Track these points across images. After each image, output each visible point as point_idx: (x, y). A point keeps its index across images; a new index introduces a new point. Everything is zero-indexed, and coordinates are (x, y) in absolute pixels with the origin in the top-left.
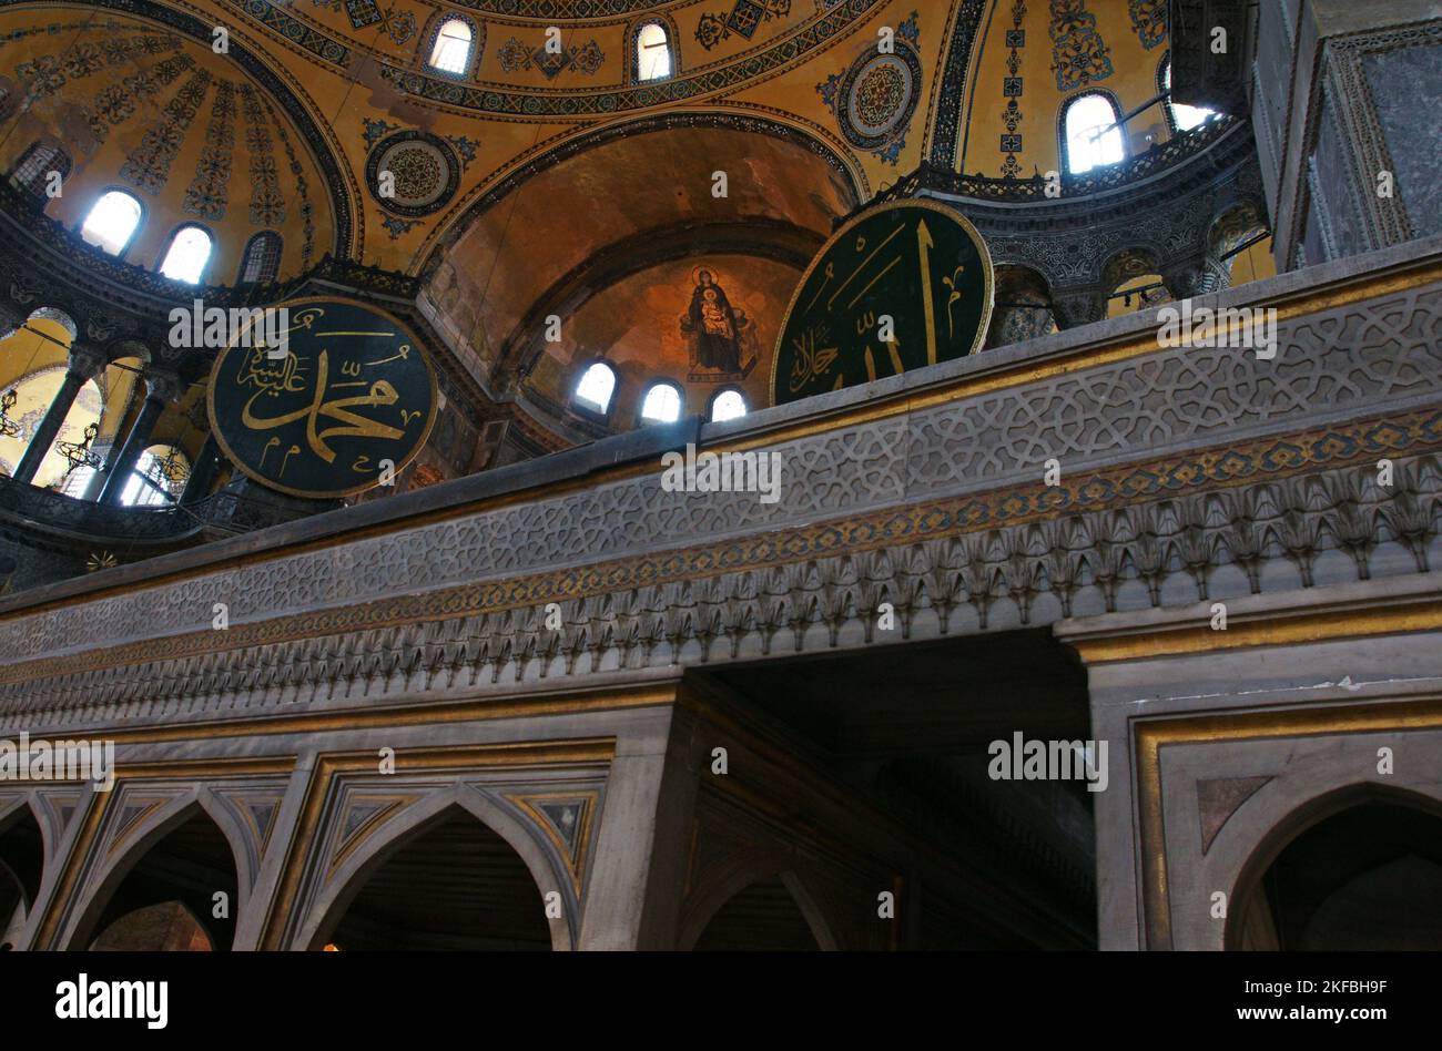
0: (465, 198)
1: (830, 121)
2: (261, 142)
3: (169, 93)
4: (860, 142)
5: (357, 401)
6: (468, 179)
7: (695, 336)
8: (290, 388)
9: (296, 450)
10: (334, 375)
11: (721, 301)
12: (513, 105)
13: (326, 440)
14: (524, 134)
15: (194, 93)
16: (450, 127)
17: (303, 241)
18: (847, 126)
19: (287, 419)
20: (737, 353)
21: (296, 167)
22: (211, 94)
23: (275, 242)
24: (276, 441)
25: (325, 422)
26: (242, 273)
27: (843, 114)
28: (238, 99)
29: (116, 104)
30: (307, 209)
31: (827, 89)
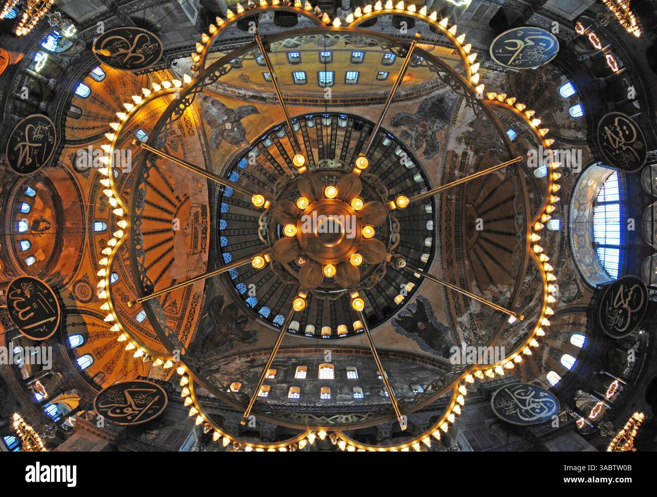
0: (76, 175)
1: (77, 279)
2: (102, 118)
4: (74, 286)
6: (79, 176)
7: (40, 219)
11: (47, 228)
14: (87, 192)
16: (93, 172)
17: (76, 127)
20: (35, 230)
21: (93, 128)
23: (79, 117)
26: (74, 106)
27: (80, 281)
29: (124, 85)
30: (83, 129)
31: (86, 276)
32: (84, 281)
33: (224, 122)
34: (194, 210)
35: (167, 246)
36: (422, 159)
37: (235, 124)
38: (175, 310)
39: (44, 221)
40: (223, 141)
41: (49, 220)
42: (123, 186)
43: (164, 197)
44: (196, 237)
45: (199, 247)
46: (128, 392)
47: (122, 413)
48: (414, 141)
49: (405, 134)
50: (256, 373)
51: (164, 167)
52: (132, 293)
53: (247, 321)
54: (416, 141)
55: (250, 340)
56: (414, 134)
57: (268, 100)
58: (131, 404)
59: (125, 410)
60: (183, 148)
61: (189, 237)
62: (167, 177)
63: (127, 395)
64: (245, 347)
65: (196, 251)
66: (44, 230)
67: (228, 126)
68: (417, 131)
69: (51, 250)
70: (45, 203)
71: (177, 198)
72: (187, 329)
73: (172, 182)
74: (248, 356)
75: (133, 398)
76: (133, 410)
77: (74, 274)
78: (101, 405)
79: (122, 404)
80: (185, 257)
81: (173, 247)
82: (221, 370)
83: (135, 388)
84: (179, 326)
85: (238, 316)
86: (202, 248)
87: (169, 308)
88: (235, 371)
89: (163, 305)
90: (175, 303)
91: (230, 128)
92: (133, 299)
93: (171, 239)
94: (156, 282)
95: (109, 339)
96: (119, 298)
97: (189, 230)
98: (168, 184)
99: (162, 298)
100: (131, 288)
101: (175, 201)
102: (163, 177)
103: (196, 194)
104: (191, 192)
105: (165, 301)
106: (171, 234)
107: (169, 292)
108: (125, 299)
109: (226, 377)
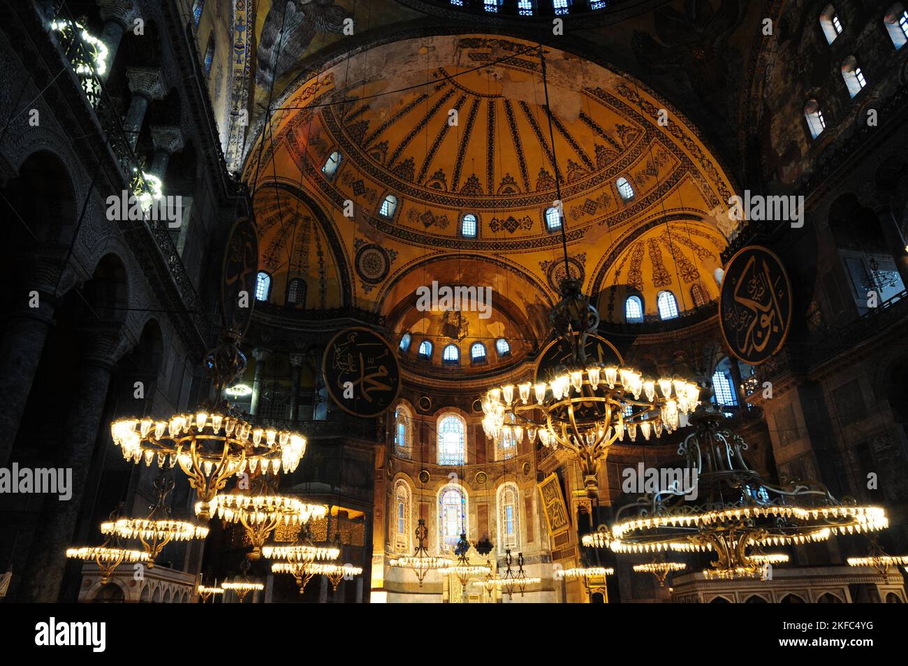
0: (391, 277)
1: (545, 281)
2: (304, 238)
3: (270, 214)
4: (555, 290)
5: (374, 375)
6: (393, 268)
7: (443, 324)
8: (351, 369)
9: (359, 398)
10: (366, 364)
12: (412, 238)
13: (368, 393)
15: (281, 216)
16: (388, 244)
18: (550, 282)
20: (458, 332)
22: (289, 216)
23: (303, 285)
26: (287, 297)
27: (549, 277)
28: (301, 221)
30: (322, 273)
31: (543, 265)
32: (550, 270)
34: (465, 60)
35: (518, 112)
38: (633, 132)
39: (446, 316)
42: (408, 184)
43: (432, 112)
44: (515, 62)
45: (537, 60)
46: (738, 296)
47: (765, 331)
50: (811, 46)
51: (383, 115)
52: (584, 192)
58: (757, 309)
59: (764, 325)
60: (354, 87)
61: (511, 72)
62: (401, 107)
63: (741, 300)
65: (540, 67)
66: (460, 317)
71: (437, 88)
72: (674, 131)
73: (409, 100)
75: (749, 297)
76: (768, 314)
77: (538, 285)
78: (742, 347)
79: (751, 320)
81: (523, 103)
82: (769, 104)
83: (737, 283)
84: (664, 140)
86: (537, 55)
87: (626, 140)
88: (786, 82)
89: (617, 146)
90: (620, 128)
92: (595, 194)
93: (508, 104)
94: (576, 147)
95: (646, 255)
96: (587, 217)
97: (499, 71)
98: (413, 105)
99: (607, 145)
100: (575, 190)
101: (445, 90)
102: (400, 115)
103: (437, 57)
104: (433, 66)
105: (611, 142)
106: (499, 103)
107: (599, 130)
108: (590, 207)
109: (788, 109)
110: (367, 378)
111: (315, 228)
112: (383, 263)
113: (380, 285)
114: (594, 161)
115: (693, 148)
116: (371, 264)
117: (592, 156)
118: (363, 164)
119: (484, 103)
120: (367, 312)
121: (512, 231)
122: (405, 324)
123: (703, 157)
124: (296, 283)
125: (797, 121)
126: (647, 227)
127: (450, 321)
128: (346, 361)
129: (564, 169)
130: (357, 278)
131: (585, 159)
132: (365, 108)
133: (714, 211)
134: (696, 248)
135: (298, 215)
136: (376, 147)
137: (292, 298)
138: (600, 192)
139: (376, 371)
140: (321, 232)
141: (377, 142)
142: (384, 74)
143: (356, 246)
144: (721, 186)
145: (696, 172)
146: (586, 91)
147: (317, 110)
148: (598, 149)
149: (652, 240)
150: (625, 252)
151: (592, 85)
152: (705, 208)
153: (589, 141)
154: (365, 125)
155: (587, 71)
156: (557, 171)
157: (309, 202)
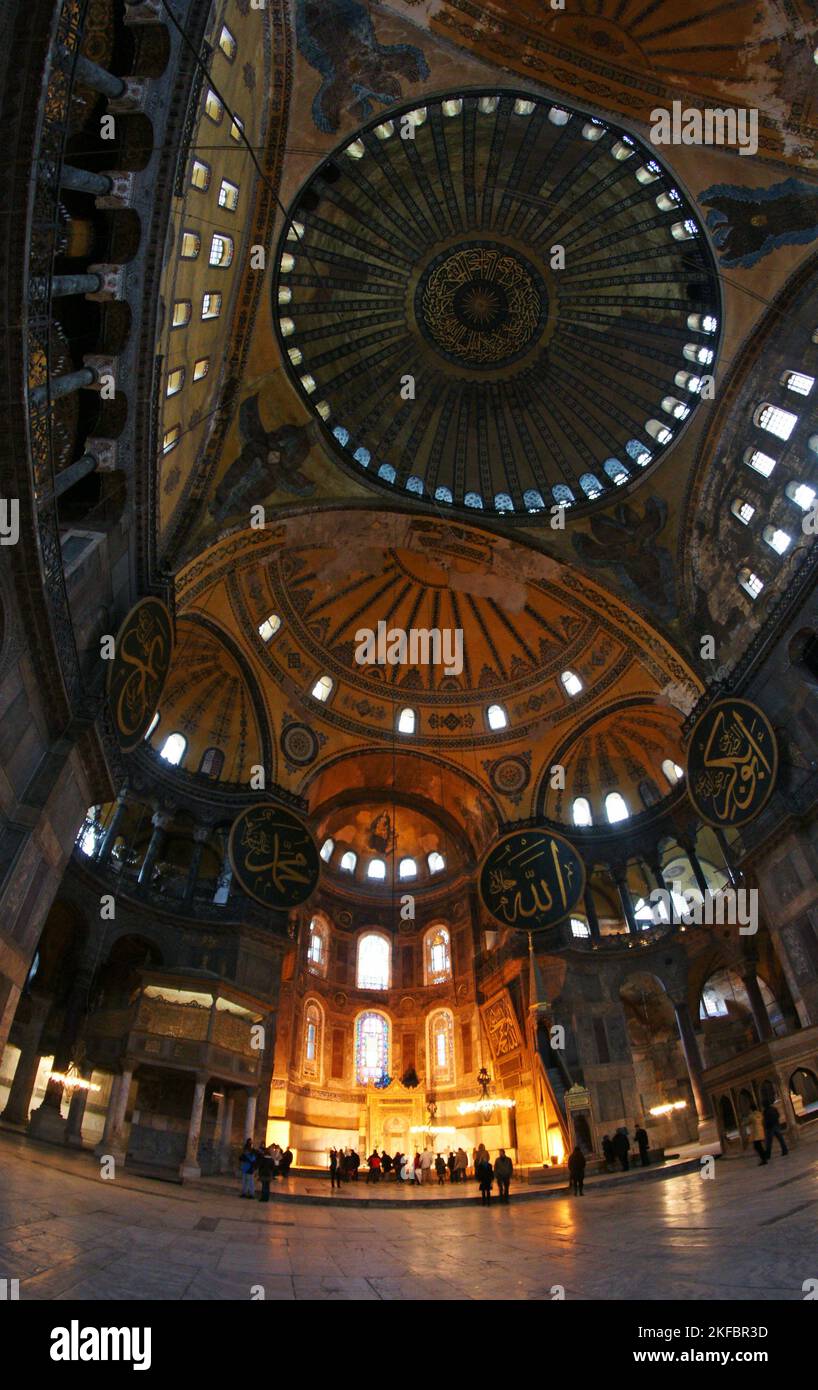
0: (319, 763)
1: (488, 782)
2: (228, 704)
3: (197, 668)
4: (499, 790)
5: (292, 862)
6: (322, 754)
7: (370, 834)
8: (263, 850)
9: (269, 885)
10: (281, 848)
11: (388, 823)
12: (346, 725)
13: (282, 881)
14: (349, 740)
15: (209, 672)
16: (318, 727)
17: (238, 760)
18: (493, 782)
19: (264, 867)
20: (386, 845)
21: (244, 723)
22: (217, 674)
23: (220, 757)
24: (260, 879)
25: (280, 872)
26: (201, 766)
27: (492, 777)
28: (228, 682)
30: (243, 746)
31: (487, 764)
32: (494, 770)
33: (266, 464)
34: (415, 543)
35: (463, 604)
36: (422, 88)
37: (271, 444)
38: (578, 623)
39: (374, 825)
40: (300, 470)
41: (376, 816)
42: (346, 668)
43: (378, 595)
44: (463, 550)
45: (483, 549)
46: (710, 758)
47: (748, 783)
48: (382, 95)
49: (361, 107)
50: (730, 533)
51: (329, 588)
52: (527, 689)
53: (627, 507)
54: (380, 90)
55: (662, 514)
56: (365, 91)
57: (236, 375)
58: (735, 764)
59: (746, 777)
60: (304, 549)
61: (459, 562)
62: (347, 584)
63: (716, 763)
64: (674, 529)
65: (488, 557)
66: (389, 829)
67: (274, 457)
68: (362, 83)
69: (426, 820)
70: (349, 820)
71: (386, 570)
72: (619, 614)
73: (356, 577)
74: (691, 531)
75: (723, 755)
76: (749, 764)
78: (722, 813)
79: (730, 778)
80: (492, 578)
81: (468, 596)
82: (702, 587)
83: (705, 747)
84: (609, 626)
85: (614, 518)
86: (486, 545)
87: (570, 632)
88: (714, 565)
89: (561, 639)
90: (565, 620)
91: (278, 454)
92: (539, 689)
93: (453, 595)
94: (520, 641)
95: (593, 754)
96: (532, 714)
97: (447, 560)
98: (360, 583)
99: (552, 639)
100: (519, 687)
101: (391, 575)
102: (346, 591)
103: (389, 535)
104: (383, 544)
105: (556, 635)
106: (445, 594)
107: (543, 623)
108: (535, 703)
109: (722, 584)
110: (282, 864)
111: (242, 693)
112: (312, 746)
113: (305, 769)
114: (539, 656)
115: (639, 631)
116: (298, 744)
117: (536, 650)
118: (303, 637)
119: (430, 591)
120: (288, 792)
121: (452, 729)
122: (328, 827)
123: (650, 637)
124: (213, 753)
125: (734, 590)
126: (596, 718)
127: (378, 832)
128: (258, 839)
129: (507, 663)
130: (281, 755)
131: (529, 654)
132: (312, 576)
133: (665, 690)
134: (642, 741)
135: (225, 675)
136: (317, 622)
137: (206, 769)
138: (545, 687)
139: (293, 858)
140: (248, 695)
141: (319, 616)
142: (336, 543)
143: (284, 721)
144: (670, 661)
145: (643, 655)
146: (531, 583)
147: (264, 561)
148: (543, 643)
149: (599, 736)
150: (573, 748)
151: (538, 576)
152: (656, 688)
153: (533, 635)
154: (310, 594)
155: (532, 563)
156: (500, 666)
157: (239, 658)
